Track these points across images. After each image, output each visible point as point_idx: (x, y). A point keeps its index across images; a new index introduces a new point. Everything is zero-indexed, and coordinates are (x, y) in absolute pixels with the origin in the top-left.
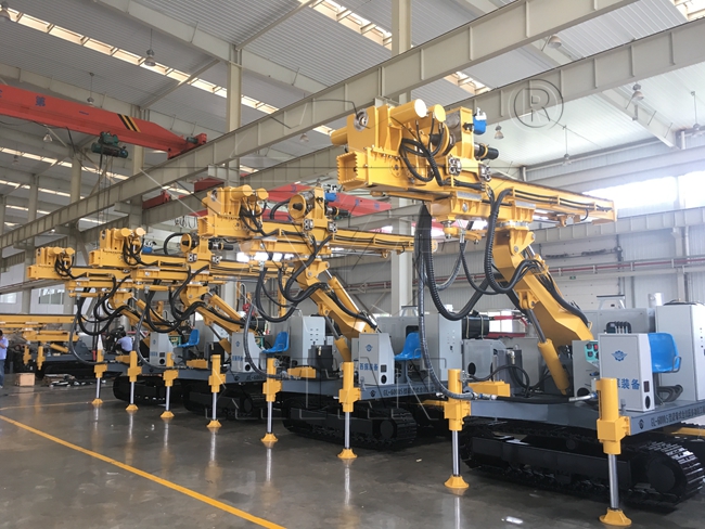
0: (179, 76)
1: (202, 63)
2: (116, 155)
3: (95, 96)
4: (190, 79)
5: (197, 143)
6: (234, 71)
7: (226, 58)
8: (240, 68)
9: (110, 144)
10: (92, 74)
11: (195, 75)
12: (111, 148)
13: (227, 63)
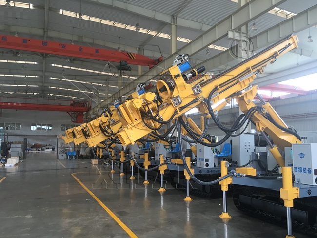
0: (153, 33)
1: (161, 26)
2: (127, 70)
3: (121, 46)
4: (158, 33)
5: (159, 61)
6: (173, 27)
7: (170, 22)
8: (176, 26)
9: (124, 65)
10: (119, 37)
11: (159, 31)
12: (124, 67)
13: (170, 24)
